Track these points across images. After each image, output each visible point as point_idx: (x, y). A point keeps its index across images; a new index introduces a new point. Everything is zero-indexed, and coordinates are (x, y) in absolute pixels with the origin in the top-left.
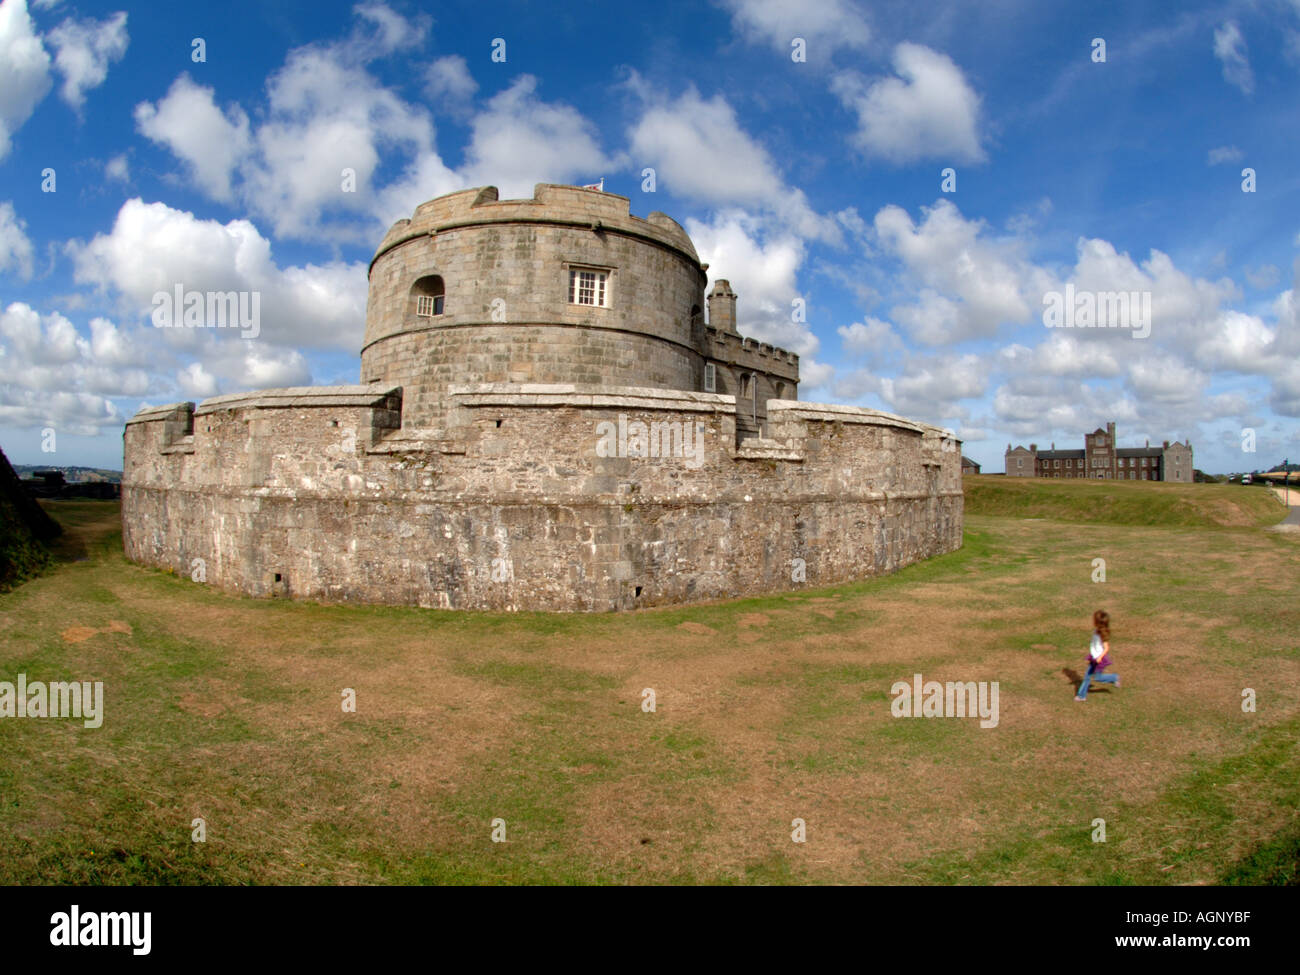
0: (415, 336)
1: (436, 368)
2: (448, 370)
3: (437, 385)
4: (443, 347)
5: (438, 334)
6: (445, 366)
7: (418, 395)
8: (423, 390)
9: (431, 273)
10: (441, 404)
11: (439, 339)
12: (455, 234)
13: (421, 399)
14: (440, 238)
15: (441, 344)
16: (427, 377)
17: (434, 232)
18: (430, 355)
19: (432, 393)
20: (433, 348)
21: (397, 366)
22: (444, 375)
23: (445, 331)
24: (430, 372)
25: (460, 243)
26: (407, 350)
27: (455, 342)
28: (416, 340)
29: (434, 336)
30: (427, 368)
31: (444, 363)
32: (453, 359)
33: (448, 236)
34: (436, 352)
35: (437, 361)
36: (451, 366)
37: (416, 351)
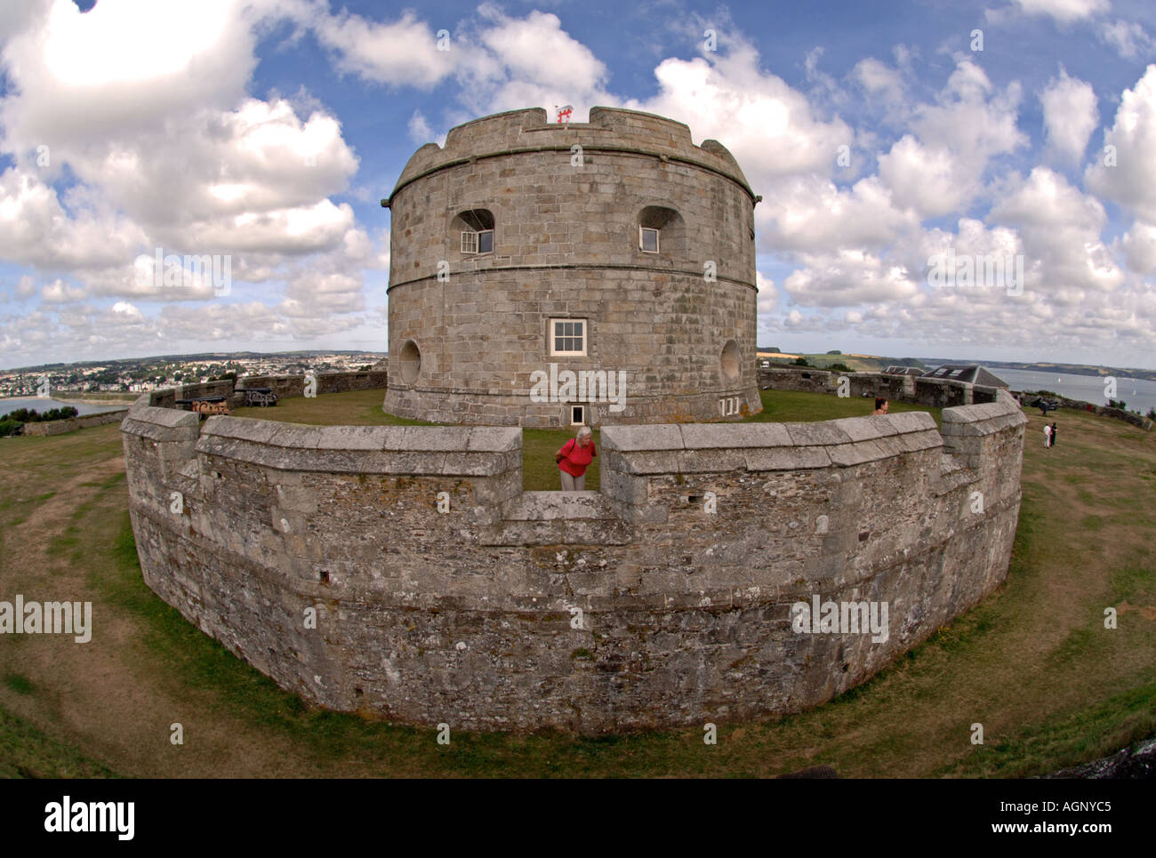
0: (653, 275)
1: (684, 317)
2: (696, 322)
3: (686, 337)
4: (690, 295)
5: (683, 279)
6: (694, 316)
7: (664, 346)
8: (671, 341)
9: (667, 205)
10: (691, 359)
11: (684, 285)
12: (692, 172)
13: (669, 351)
14: (671, 168)
15: (687, 290)
16: (675, 326)
17: (664, 158)
18: (677, 301)
19: (681, 345)
20: (679, 295)
21: (626, 307)
22: (693, 326)
23: (691, 278)
24: (678, 321)
25: (695, 183)
26: (643, 289)
27: (701, 291)
28: (656, 280)
29: (680, 281)
30: (674, 316)
31: (692, 313)
32: (700, 310)
33: (683, 169)
34: (682, 299)
35: (685, 310)
36: (699, 317)
37: (657, 293)
